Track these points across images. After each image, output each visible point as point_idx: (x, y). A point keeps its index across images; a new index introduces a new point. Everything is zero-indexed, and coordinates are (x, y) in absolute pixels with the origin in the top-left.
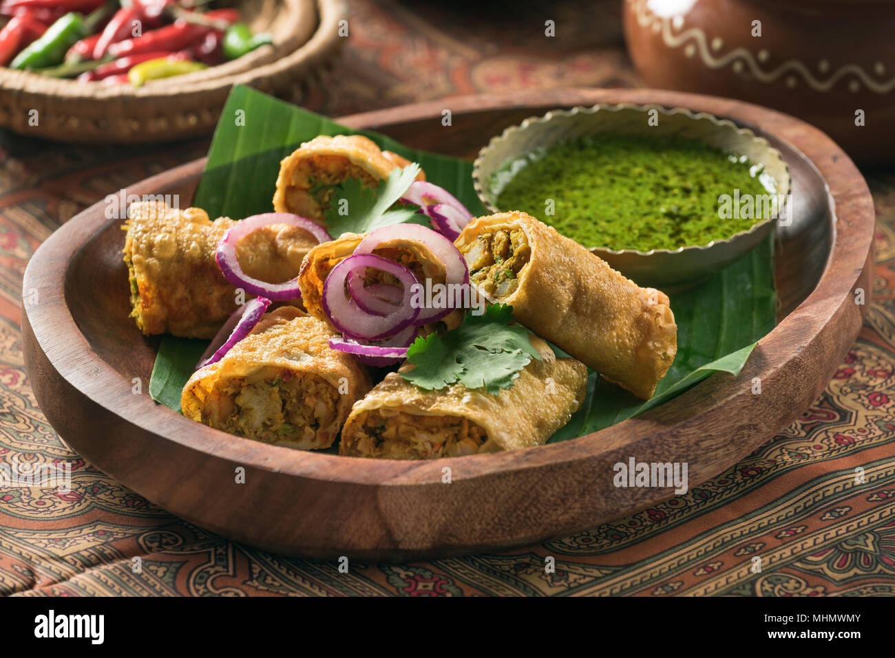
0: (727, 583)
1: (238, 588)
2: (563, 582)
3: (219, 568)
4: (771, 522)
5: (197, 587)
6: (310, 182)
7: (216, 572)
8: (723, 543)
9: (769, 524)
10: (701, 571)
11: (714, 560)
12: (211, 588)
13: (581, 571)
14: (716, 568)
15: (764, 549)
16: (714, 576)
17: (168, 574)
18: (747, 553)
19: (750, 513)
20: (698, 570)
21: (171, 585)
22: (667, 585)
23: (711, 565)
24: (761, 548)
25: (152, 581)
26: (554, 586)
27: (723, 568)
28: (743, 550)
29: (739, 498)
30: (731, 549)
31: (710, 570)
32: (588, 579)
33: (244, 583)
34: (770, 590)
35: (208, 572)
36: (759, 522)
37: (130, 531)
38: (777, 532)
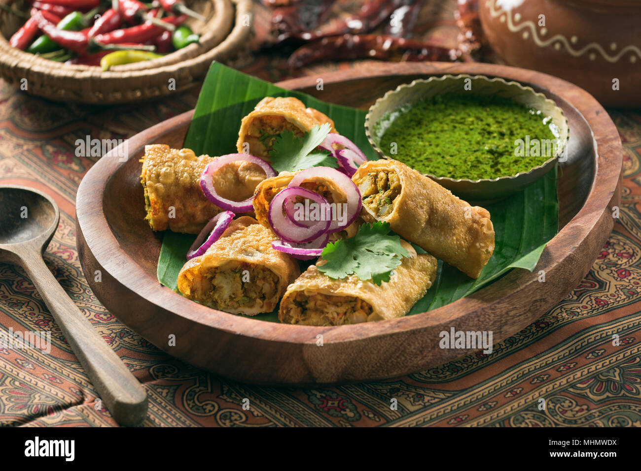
0: (526, 403)
1: (213, 402)
2: (420, 402)
3: (202, 388)
4: (554, 360)
5: (189, 402)
7: (201, 391)
8: (523, 375)
9: (553, 362)
10: (509, 394)
11: (518, 387)
12: (197, 403)
13: (432, 394)
14: (518, 392)
15: (549, 379)
16: (517, 398)
17: (169, 394)
18: (538, 381)
19: (541, 353)
20: (507, 394)
21: (172, 402)
22: (487, 404)
24: (547, 378)
25: (159, 400)
26: (416, 405)
27: (523, 392)
28: (536, 380)
29: (534, 342)
30: (528, 379)
31: (514, 393)
32: (437, 400)
33: (218, 397)
34: (553, 407)
35: (194, 391)
36: (546, 360)
37: (145, 364)
38: (558, 367)
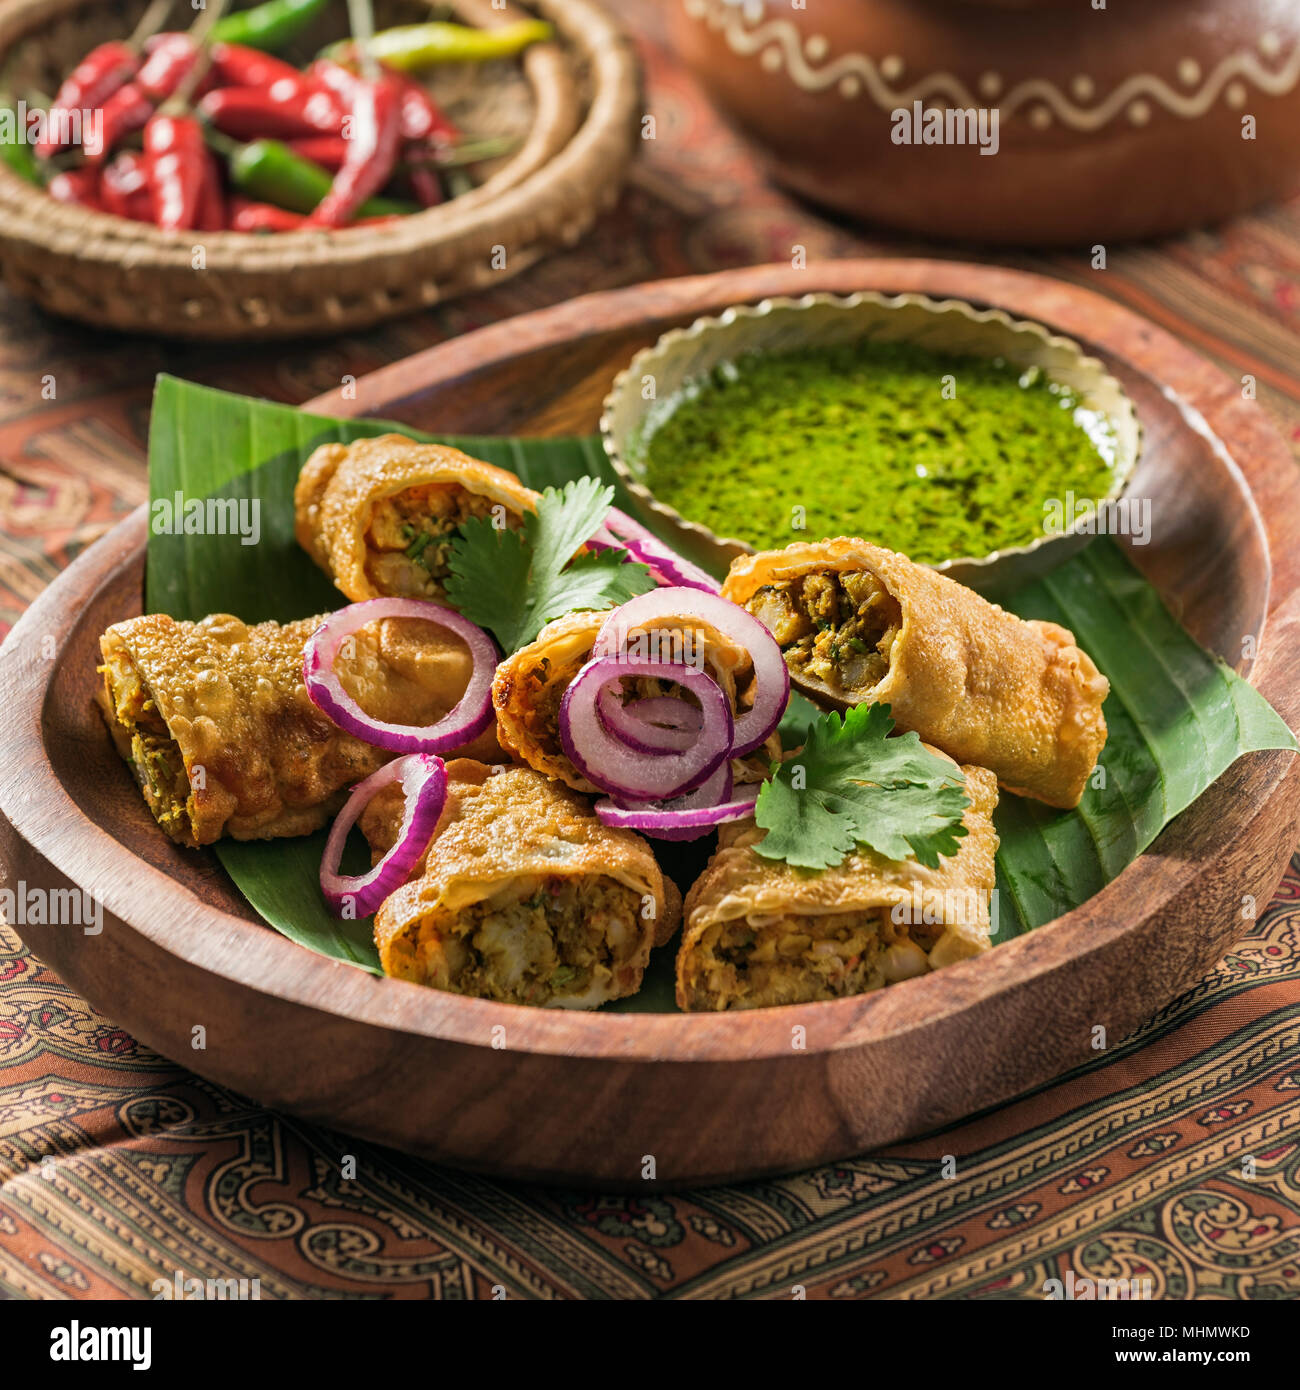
0: (1115, 1208)
1: (291, 1205)
2: (843, 1190)
3: (259, 1168)
4: (1192, 1094)
5: (223, 1201)
6: (406, 536)
7: (254, 1174)
8: (1111, 1131)
9: (1189, 1098)
10: (1072, 1186)
11: (1094, 1165)
12: (246, 1205)
13: (874, 1168)
14: (1096, 1179)
15: (1179, 1145)
16: (1092, 1195)
17: (171, 1177)
18: (1149, 1152)
19: (1158, 1076)
20: (1067, 1183)
21: (177, 1196)
22: (1013, 1208)
23: (1089, 1174)
24: (1173, 1143)
25: (143, 1189)
26: (831, 1197)
27: (1108, 1180)
28: (1143, 1147)
29: (1141, 1048)
30: (1123, 1143)
31: (1086, 1182)
32: (886, 1185)
33: (302, 1195)
34: (1187, 1222)
35: (239, 1175)
36: (1172, 1094)
37: (104, 1097)
38: (1201, 1113)
